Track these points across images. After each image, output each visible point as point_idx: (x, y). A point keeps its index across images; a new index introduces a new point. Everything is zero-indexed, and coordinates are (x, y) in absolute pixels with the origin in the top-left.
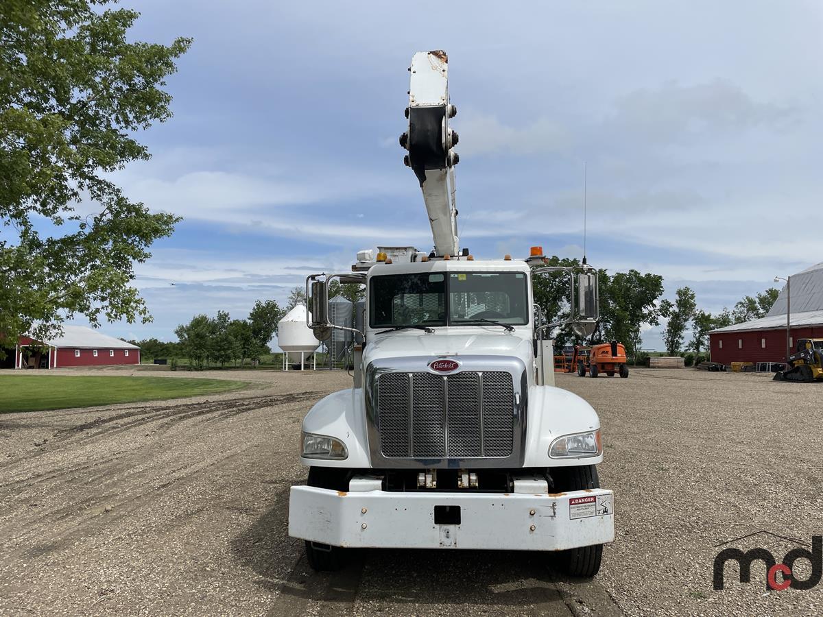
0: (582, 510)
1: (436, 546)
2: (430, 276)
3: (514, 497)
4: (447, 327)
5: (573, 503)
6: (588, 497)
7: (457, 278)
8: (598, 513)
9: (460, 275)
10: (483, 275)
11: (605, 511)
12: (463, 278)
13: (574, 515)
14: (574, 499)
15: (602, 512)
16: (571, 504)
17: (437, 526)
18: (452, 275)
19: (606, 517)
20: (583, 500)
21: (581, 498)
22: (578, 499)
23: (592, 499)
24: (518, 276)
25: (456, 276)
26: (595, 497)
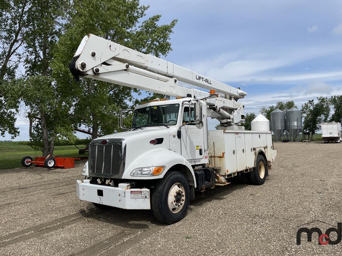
0: (136, 195)
1: (98, 203)
2: (147, 108)
3: (118, 189)
4: (147, 127)
5: (132, 192)
6: (138, 191)
7: (154, 108)
8: (142, 198)
9: (155, 107)
10: (163, 106)
11: (146, 197)
12: (155, 108)
13: (132, 197)
14: (133, 191)
15: (144, 197)
16: (131, 193)
17: (98, 196)
18: (152, 108)
19: (146, 199)
20: (136, 192)
21: (135, 191)
22: (134, 191)
23: (140, 192)
24: (176, 105)
25: (153, 107)
26: (141, 191)
